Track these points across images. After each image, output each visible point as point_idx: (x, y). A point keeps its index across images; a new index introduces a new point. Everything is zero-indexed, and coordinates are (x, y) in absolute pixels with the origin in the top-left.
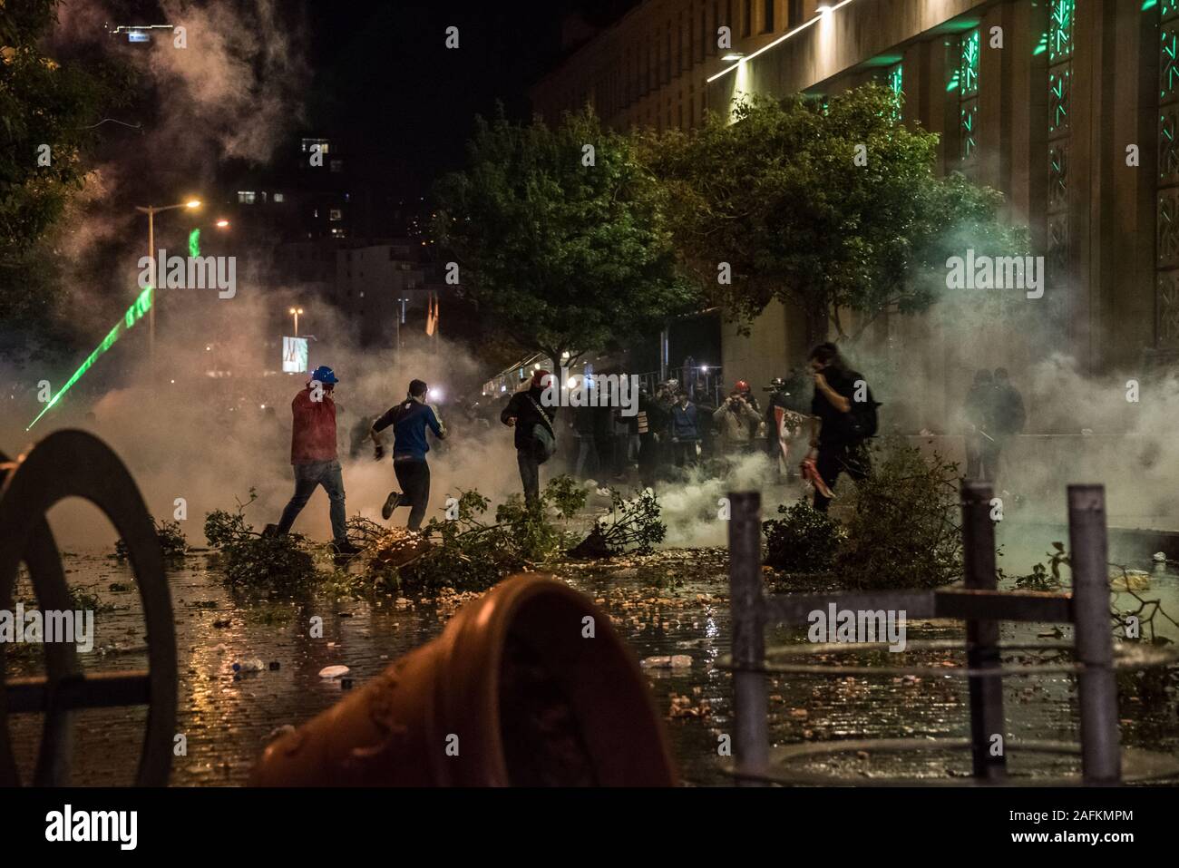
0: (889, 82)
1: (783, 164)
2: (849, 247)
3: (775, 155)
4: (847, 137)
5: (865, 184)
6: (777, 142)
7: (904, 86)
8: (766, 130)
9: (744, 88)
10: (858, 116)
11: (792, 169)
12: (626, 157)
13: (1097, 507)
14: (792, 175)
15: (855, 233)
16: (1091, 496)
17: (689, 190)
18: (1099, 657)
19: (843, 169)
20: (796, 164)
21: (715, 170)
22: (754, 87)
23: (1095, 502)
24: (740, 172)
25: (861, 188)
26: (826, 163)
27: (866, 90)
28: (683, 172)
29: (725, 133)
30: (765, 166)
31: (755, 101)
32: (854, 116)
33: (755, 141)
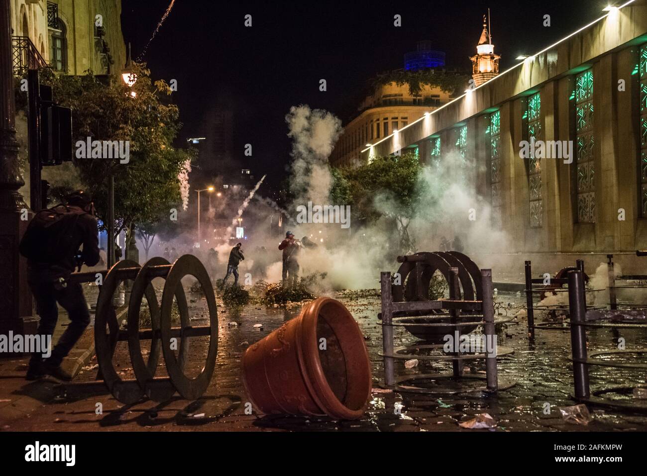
0: (414, 152)
1: (385, 176)
2: (405, 200)
3: (382, 173)
4: (403, 168)
5: (408, 182)
6: (383, 170)
7: (419, 153)
8: (380, 166)
9: (372, 154)
10: (406, 162)
11: (387, 177)
12: (339, 174)
13: (489, 275)
14: (387, 179)
15: (406, 196)
16: (488, 272)
17: (357, 183)
18: (490, 319)
19: (402, 177)
20: (388, 176)
21: (365, 177)
22: (375, 153)
23: (489, 274)
24: (372, 178)
25: (407, 183)
26: (398, 176)
27: (408, 155)
28: (356, 178)
29: (368, 167)
30: (380, 176)
31: (376, 158)
32: (405, 162)
33: (376, 169)
